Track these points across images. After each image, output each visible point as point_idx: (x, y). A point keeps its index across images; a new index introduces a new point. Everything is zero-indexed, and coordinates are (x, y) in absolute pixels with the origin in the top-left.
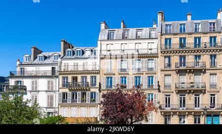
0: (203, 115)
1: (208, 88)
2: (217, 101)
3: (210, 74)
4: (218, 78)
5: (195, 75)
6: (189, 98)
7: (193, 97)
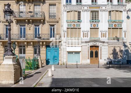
0: (42, 46)
1: (47, 19)
2: (57, 31)
3: (50, 5)
4: (58, 8)
5: (35, 5)
6: (28, 28)
7: (32, 27)
